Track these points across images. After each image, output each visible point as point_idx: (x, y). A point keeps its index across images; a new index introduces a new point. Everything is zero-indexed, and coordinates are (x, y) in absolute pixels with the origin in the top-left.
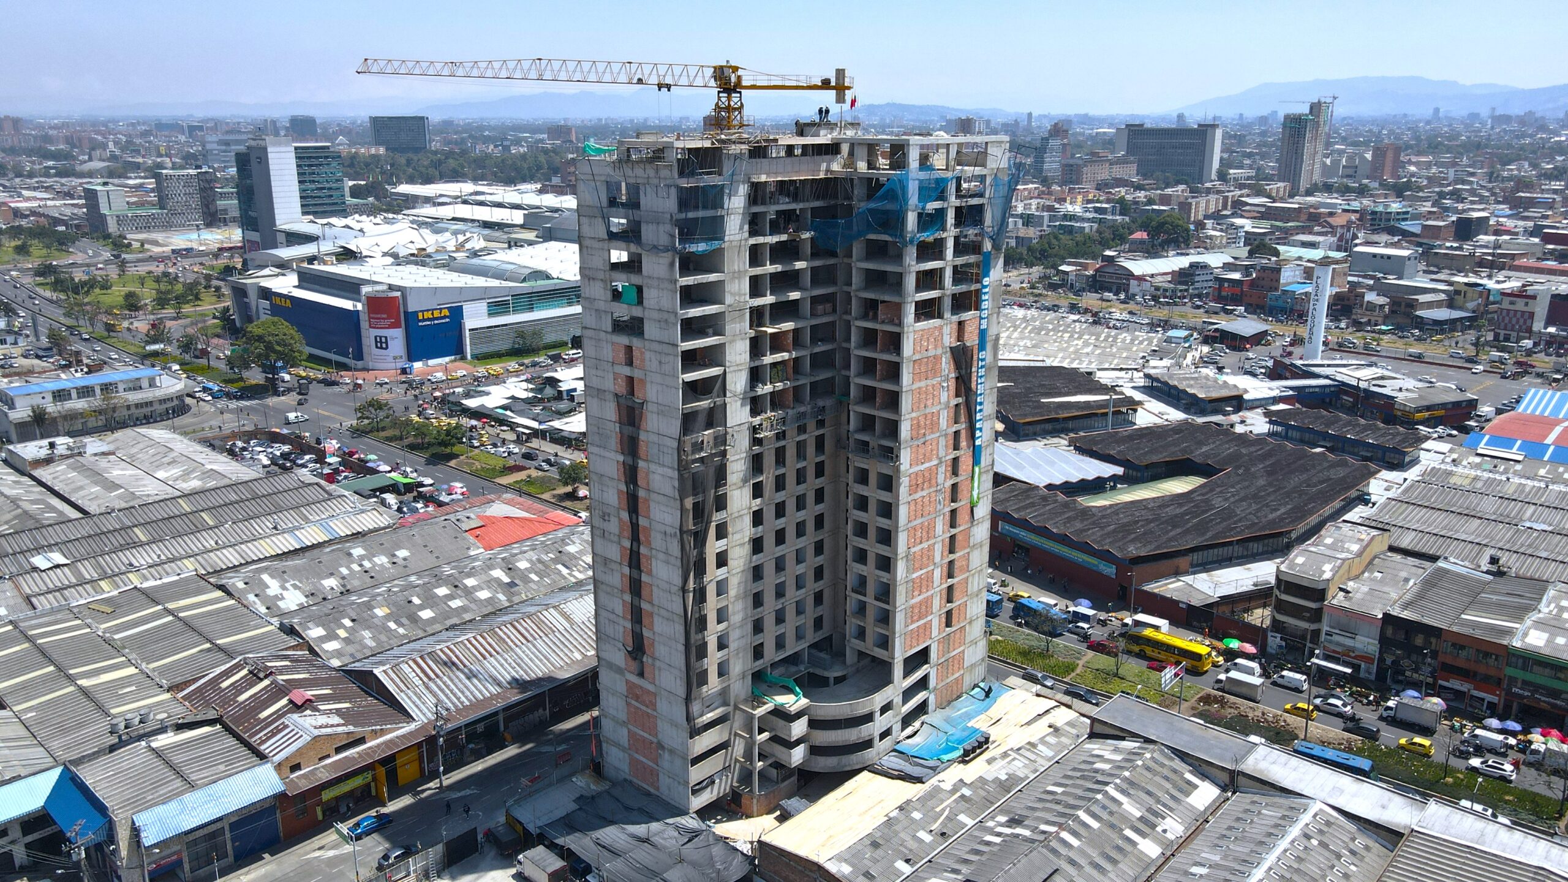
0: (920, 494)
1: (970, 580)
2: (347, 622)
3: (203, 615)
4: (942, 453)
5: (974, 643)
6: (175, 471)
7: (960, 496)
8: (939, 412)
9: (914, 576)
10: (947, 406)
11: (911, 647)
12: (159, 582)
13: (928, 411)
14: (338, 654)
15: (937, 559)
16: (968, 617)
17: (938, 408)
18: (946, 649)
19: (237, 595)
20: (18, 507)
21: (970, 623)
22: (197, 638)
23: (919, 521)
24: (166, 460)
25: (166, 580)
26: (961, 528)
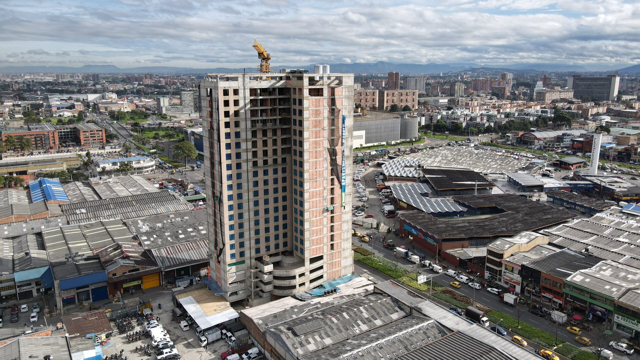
0: (314, 199)
1: (342, 234)
2: (155, 236)
3: (115, 231)
4: (325, 185)
5: (346, 258)
6: (135, 189)
7: (335, 202)
8: (323, 170)
9: (313, 229)
10: (327, 169)
11: (313, 255)
12: (108, 220)
13: (317, 170)
14: (148, 245)
15: (325, 223)
16: (342, 247)
17: (323, 169)
18: (331, 258)
19: (128, 226)
20: (83, 196)
21: (344, 250)
22: (109, 237)
23: (314, 209)
24: (134, 185)
25: (111, 220)
26: (337, 214)
